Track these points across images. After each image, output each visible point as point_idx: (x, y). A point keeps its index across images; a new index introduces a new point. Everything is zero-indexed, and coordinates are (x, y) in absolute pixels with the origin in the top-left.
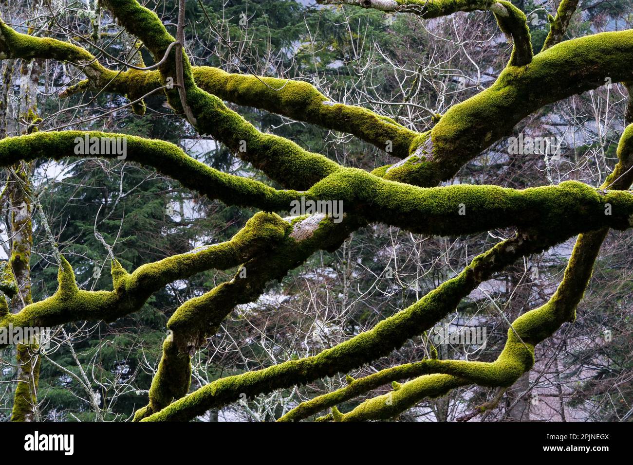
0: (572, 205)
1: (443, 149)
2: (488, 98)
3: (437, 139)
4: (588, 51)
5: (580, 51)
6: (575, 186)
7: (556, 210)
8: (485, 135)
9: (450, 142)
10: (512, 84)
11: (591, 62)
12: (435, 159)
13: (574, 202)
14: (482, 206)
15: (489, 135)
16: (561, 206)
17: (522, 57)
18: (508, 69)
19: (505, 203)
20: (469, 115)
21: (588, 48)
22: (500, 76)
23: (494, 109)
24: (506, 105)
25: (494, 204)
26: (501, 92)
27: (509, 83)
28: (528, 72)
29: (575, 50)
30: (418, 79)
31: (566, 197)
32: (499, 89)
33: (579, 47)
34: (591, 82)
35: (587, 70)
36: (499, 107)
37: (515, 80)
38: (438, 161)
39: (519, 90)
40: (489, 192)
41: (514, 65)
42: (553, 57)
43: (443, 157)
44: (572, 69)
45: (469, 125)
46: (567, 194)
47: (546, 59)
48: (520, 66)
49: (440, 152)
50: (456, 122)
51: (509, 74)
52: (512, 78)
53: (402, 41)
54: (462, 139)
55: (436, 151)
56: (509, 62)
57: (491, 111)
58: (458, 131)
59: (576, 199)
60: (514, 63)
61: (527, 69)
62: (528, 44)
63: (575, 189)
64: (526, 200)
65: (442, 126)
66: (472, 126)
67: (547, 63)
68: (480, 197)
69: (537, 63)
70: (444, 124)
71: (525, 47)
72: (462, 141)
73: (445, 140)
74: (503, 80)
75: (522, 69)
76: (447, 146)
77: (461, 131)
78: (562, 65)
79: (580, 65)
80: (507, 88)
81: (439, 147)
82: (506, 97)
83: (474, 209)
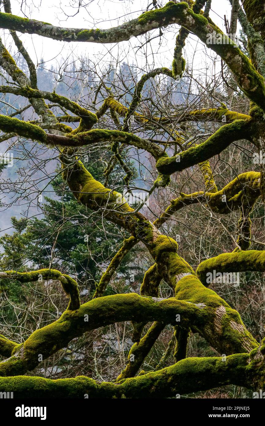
0: (82, 389)
1: (30, 353)
2: (55, 327)
3: (27, 348)
4: (110, 304)
5: (105, 303)
6: (84, 379)
7: (73, 392)
8: (52, 346)
9: (34, 350)
10: (69, 320)
11: (111, 310)
12: (25, 359)
13: (83, 388)
14: (32, 388)
15: (55, 347)
16: (76, 390)
17: (75, 305)
18: (67, 311)
19: (45, 387)
20: (45, 335)
21: (110, 302)
22: (63, 315)
23: (58, 333)
24: (64, 331)
25: (39, 387)
26: (62, 324)
27: (67, 319)
28: (77, 313)
29: (103, 303)
30: (26, 314)
31: (79, 385)
32: (61, 322)
33: (105, 301)
34: (110, 320)
35: (109, 314)
36: (60, 332)
37: (70, 318)
38: (26, 360)
39: (72, 323)
40: (37, 381)
41: (70, 310)
42: (91, 306)
43: (30, 358)
44: (101, 313)
45: (44, 341)
46: (79, 383)
47: (87, 307)
48: (73, 310)
49: (28, 355)
50: (37, 339)
51: (67, 314)
52: (68, 316)
53: (30, 292)
54: (40, 348)
55: (26, 354)
56: (68, 308)
57: (56, 334)
58: (38, 344)
59: (84, 386)
60: (70, 309)
61: (76, 312)
62: (78, 299)
63: (84, 381)
64: (57, 386)
65: (30, 341)
66: (46, 341)
67: (87, 309)
68: (32, 383)
69: (82, 309)
70: (31, 340)
71: (76, 300)
72: (40, 349)
73: (31, 348)
74: (64, 317)
75: (74, 312)
76: (32, 352)
77: (39, 344)
78: (95, 311)
79: (105, 311)
80: (66, 322)
81: (27, 352)
82: (65, 326)
83: (28, 390)
